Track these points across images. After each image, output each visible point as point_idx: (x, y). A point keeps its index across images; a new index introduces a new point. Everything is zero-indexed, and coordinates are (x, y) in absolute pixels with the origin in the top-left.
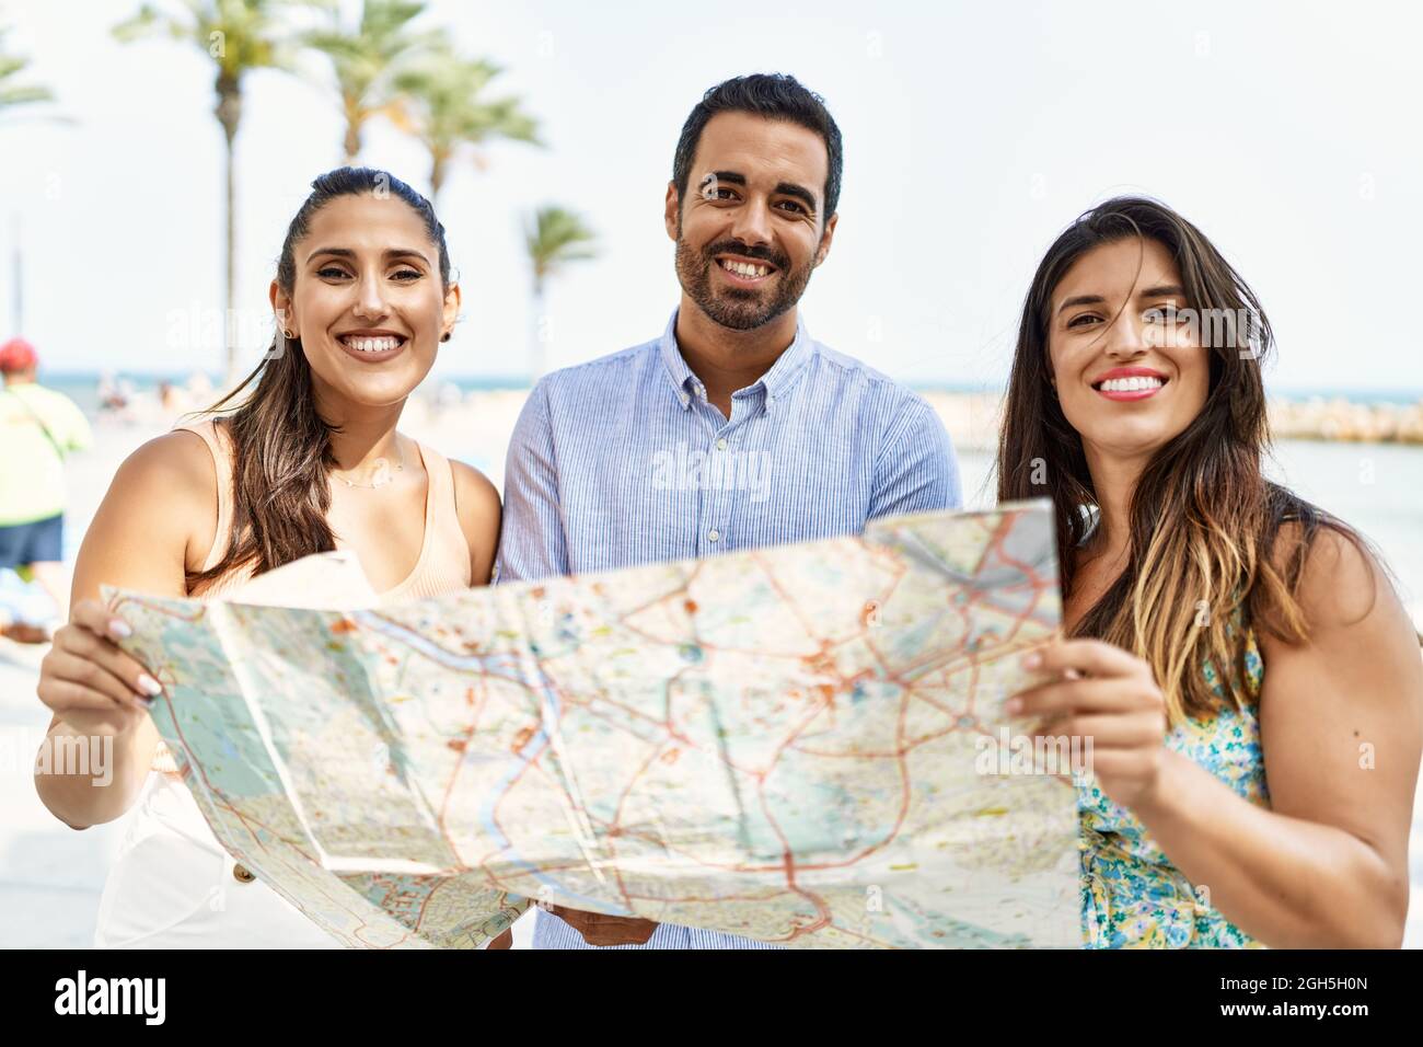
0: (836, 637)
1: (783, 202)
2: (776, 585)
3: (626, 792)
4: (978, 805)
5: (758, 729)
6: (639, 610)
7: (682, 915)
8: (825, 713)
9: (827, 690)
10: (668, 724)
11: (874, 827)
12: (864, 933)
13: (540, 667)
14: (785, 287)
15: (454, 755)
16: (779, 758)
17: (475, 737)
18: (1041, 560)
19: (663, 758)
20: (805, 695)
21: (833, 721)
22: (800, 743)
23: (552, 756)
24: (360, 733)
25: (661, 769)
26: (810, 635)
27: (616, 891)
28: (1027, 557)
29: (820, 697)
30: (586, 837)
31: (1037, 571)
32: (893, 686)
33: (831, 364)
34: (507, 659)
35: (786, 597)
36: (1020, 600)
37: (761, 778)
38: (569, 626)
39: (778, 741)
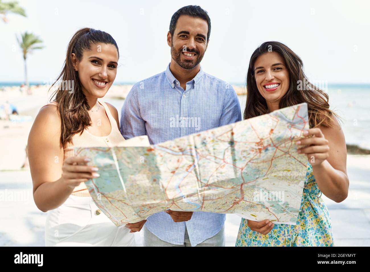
0: (264, 138)
1: (198, 38)
2: (252, 127)
3: (211, 176)
4: (284, 169)
5: (243, 159)
6: (221, 135)
8: (259, 154)
9: (260, 149)
10: (224, 159)
11: (262, 174)
13: (196, 151)
15: (172, 174)
16: (247, 165)
17: (178, 169)
18: (305, 116)
19: (221, 167)
20: (255, 150)
21: (260, 156)
22: (252, 161)
23: (195, 171)
25: (221, 170)
26: (258, 138)
28: (303, 116)
29: (258, 151)
30: (199, 187)
31: (305, 119)
32: (274, 148)
33: (208, 77)
34: (189, 151)
35: (254, 130)
36: (301, 126)
37: (242, 169)
38: (205, 141)
39: (247, 161)
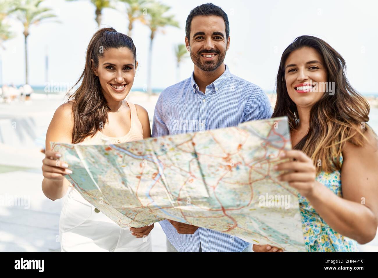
0: (231, 153)
1: (215, 37)
2: (215, 139)
3: (181, 190)
5: (212, 175)
6: (181, 144)
7: (199, 221)
8: (229, 172)
9: (229, 166)
10: (190, 172)
11: (244, 201)
12: (246, 229)
13: (157, 158)
14: (220, 58)
15: (138, 180)
16: (218, 183)
17: (143, 175)
18: (285, 134)
19: (189, 181)
20: (224, 168)
21: (231, 175)
22: (223, 180)
23: (162, 180)
24: (115, 175)
25: (189, 184)
26: (224, 152)
27: (181, 215)
28: (282, 133)
29: (228, 168)
30: (172, 200)
31: (285, 137)
32: (247, 167)
33: (235, 80)
34: (149, 156)
35: (217, 142)
36: (280, 145)
37: (214, 188)
38: (164, 148)
39: (218, 179)
